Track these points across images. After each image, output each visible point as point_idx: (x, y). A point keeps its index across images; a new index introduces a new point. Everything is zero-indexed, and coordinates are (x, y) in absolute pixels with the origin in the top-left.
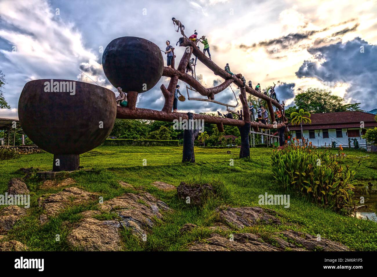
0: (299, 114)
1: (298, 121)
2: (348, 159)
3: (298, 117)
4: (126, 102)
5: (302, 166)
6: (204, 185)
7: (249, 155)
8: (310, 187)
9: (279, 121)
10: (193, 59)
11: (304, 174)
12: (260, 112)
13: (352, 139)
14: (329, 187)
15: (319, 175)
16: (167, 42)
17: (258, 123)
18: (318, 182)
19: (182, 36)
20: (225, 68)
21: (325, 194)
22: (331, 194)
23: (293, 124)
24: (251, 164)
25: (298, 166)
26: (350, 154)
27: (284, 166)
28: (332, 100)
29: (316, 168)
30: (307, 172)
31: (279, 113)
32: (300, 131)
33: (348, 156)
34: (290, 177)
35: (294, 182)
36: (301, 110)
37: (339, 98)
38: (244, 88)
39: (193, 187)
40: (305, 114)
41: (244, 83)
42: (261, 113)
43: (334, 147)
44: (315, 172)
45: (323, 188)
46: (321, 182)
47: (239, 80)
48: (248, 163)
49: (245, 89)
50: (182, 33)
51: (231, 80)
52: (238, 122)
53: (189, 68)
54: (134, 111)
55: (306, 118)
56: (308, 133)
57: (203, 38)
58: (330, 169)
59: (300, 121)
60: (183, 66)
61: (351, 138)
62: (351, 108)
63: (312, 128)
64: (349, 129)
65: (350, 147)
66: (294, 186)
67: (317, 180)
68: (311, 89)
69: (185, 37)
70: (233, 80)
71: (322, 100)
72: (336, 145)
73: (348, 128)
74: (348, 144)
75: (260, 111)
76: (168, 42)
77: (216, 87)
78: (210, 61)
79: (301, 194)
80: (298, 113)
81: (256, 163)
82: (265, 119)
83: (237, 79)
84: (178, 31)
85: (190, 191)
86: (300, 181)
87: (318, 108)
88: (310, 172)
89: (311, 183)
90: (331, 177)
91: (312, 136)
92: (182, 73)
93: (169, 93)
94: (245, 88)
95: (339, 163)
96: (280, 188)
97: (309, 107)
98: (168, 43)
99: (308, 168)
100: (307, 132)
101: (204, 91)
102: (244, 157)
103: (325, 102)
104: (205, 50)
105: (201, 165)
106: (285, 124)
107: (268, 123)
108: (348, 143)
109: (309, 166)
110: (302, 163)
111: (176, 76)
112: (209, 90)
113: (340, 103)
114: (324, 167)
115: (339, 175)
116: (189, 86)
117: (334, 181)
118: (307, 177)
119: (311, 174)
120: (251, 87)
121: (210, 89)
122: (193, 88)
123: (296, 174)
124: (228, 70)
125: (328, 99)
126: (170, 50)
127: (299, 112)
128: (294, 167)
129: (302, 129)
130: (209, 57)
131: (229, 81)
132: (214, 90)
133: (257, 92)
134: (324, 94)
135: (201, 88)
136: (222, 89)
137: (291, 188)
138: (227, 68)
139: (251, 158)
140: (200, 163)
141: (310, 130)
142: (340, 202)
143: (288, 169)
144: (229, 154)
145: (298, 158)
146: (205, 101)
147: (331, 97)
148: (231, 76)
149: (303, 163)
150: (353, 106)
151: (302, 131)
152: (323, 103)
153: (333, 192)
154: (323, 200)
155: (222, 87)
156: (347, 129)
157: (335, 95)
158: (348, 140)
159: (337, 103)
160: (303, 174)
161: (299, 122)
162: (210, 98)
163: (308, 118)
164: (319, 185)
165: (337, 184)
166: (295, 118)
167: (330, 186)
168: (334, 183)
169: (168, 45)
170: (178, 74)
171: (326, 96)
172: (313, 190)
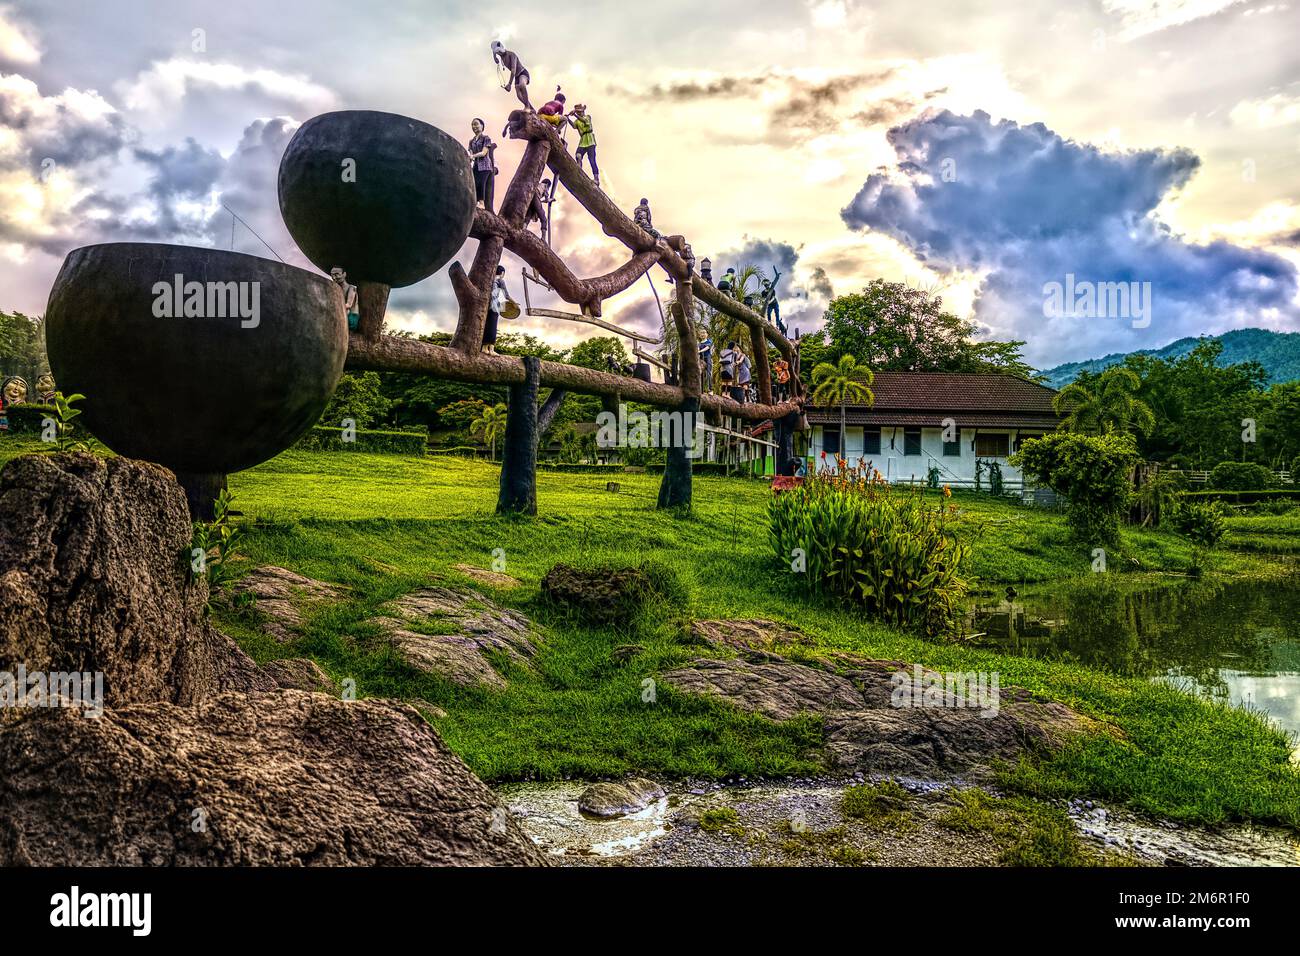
0: (840, 371)
1: (835, 394)
2: (966, 523)
3: (833, 381)
4: (355, 315)
5: (854, 534)
6: (623, 571)
7: (689, 501)
8: (869, 584)
9: (781, 395)
10: (547, 182)
11: (858, 553)
12: (728, 363)
13: (987, 464)
14: (914, 585)
15: (893, 557)
16: (474, 124)
17: (721, 399)
18: (889, 573)
19: (521, 107)
20: (637, 213)
21: (902, 600)
22: (917, 600)
23: (817, 404)
24: (697, 527)
25: (847, 532)
26: (976, 511)
27: (811, 531)
28: (940, 328)
29: (888, 538)
30: (867, 547)
31: (783, 369)
32: (838, 426)
33: (969, 516)
34: (825, 561)
35: (833, 573)
36: (847, 357)
37: (962, 325)
38: (689, 284)
39: (591, 577)
40: (859, 373)
41: (689, 267)
42: (730, 368)
43: (932, 487)
44: (885, 549)
45: (900, 586)
46: (896, 573)
47: (675, 256)
48: (688, 523)
49: (690, 287)
50: (523, 95)
51: (654, 256)
52: (665, 393)
53: (535, 212)
54: (377, 347)
55: (859, 385)
56: (862, 437)
57: (579, 111)
58: (919, 543)
59: (841, 396)
60: (518, 206)
61: (984, 460)
62: (997, 356)
63: (874, 420)
64: (980, 431)
65: (978, 488)
66: (833, 582)
67: (889, 567)
68: (880, 283)
69: (529, 111)
70: (658, 256)
71: (912, 326)
72: (941, 478)
73: (977, 428)
74: (972, 479)
75: (730, 358)
76: (480, 125)
77: (609, 275)
78: (595, 191)
79: (847, 601)
80: (837, 366)
81: (710, 525)
82: (742, 385)
83: (671, 252)
84: (508, 89)
85: (584, 585)
86: (848, 570)
87: (897, 351)
88: (872, 548)
89: (873, 575)
90: (919, 560)
91: (872, 446)
92: (515, 227)
93: (475, 290)
94: (691, 282)
95: (941, 531)
96: (797, 588)
97: (868, 345)
98: (478, 125)
99: (870, 539)
100: (858, 431)
101: (575, 287)
102: (674, 504)
103: (919, 331)
104: (581, 151)
105: (553, 523)
106: (800, 404)
107: (748, 401)
108: (975, 475)
109: (871, 532)
110: (856, 526)
111: (498, 238)
112: (587, 287)
113: (964, 339)
114: (906, 538)
115: (936, 558)
116: (530, 270)
117: (925, 571)
118: (867, 559)
119: (876, 552)
120: (709, 279)
121: (591, 281)
122: (541, 278)
123: (841, 553)
124: (645, 221)
125: (928, 324)
126: (485, 151)
127: (841, 364)
128: (836, 534)
129: (843, 421)
130: (591, 176)
131: (648, 258)
132: (602, 285)
133: (723, 298)
134: (919, 306)
135: (565, 279)
136: (625, 283)
137: (826, 588)
138: (644, 213)
139: (694, 509)
140: (549, 518)
141: (866, 427)
142: (933, 621)
143: (821, 538)
144: (613, 491)
145: (848, 513)
146: (574, 319)
147: (940, 318)
148: (655, 243)
149: (859, 525)
150: (1003, 349)
151: (843, 428)
152: (914, 335)
153: (921, 598)
154: (896, 615)
155: (624, 277)
156: (974, 430)
157: (953, 313)
158: (975, 466)
159: (954, 340)
160: (856, 552)
161: (838, 396)
162: (587, 311)
163: (865, 385)
164: (891, 579)
165: (931, 578)
166: (826, 383)
167: (915, 582)
168: (924, 577)
169: (477, 133)
170: (503, 232)
171: (923, 313)
172: (876, 591)
